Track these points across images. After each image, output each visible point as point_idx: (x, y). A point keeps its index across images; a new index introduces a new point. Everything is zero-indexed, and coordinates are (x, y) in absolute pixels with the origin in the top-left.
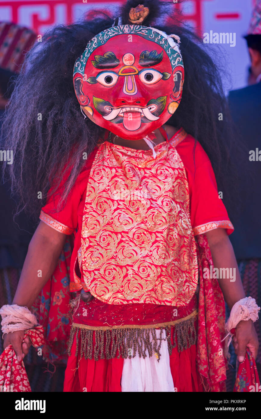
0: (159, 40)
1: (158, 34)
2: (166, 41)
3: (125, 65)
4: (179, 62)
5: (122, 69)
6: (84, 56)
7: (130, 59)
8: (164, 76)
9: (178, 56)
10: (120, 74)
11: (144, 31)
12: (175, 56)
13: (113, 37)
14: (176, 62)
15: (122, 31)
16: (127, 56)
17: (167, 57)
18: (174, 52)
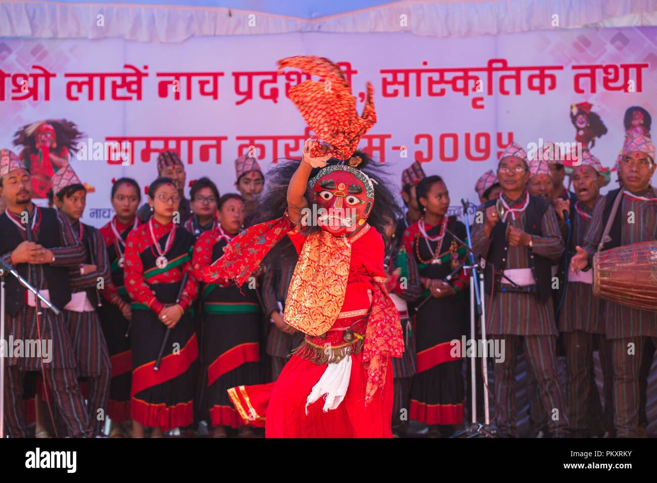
0: (363, 180)
1: (364, 176)
2: (367, 181)
3: (339, 190)
4: (371, 196)
5: (337, 192)
6: (316, 178)
7: (343, 187)
8: (361, 202)
9: (372, 192)
10: (334, 194)
11: (355, 172)
12: (370, 191)
13: (336, 171)
14: (370, 195)
15: (343, 169)
16: (341, 184)
17: (365, 190)
18: (370, 189)
